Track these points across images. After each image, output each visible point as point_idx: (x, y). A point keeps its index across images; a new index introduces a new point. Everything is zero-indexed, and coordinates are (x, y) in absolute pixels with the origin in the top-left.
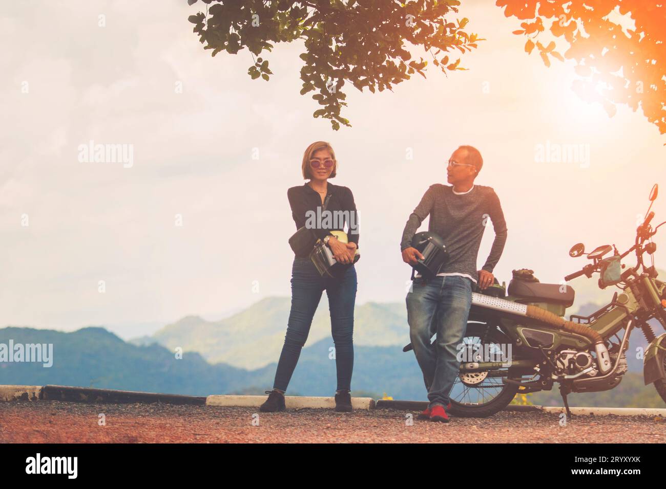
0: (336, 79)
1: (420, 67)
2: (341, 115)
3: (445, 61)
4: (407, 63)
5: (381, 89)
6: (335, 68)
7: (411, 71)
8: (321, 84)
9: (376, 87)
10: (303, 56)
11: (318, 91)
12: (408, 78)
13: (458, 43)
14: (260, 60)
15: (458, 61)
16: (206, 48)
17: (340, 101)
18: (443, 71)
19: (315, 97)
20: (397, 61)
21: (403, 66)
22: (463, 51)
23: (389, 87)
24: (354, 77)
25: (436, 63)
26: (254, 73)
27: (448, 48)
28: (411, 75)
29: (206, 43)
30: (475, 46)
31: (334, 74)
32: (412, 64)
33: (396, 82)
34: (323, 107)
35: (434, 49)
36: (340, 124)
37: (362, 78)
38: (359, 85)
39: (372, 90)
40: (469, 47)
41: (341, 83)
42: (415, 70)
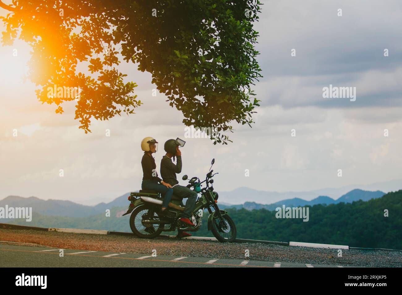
0: (88, 115)
1: (119, 112)
2: (89, 128)
3: (128, 110)
4: (114, 111)
5: (104, 119)
6: (87, 111)
7: (115, 113)
8: (82, 117)
9: (103, 118)
10: (76, 106)
11: (81, 119)
12: (114, 116)
13: (133, 104)
14: (60, 107)
15: (133, 110)
16: (39, 101)
17: (88, 123)
18: (127, 114)
19: (80, 121)
20: (111, 109)
21: (112, 111)
22: (135, 107)
23: (107, 119)
24: (94, 115)
25: (125, 111)
26: (57, 111)
27: (129, 106)
28: (115, 115)
29: (39, 99)
30: (140, 105)
31: (87, 113)
32: (117, 111)
33: (110, 117)
34: (82, 125)
35: (124, 106)
36: (88, 132)
37: (97, 115)
38: (97, 118)
39: (101, 120)
40: (137, 106)
41: (90, 117)
42: (117, 113)
